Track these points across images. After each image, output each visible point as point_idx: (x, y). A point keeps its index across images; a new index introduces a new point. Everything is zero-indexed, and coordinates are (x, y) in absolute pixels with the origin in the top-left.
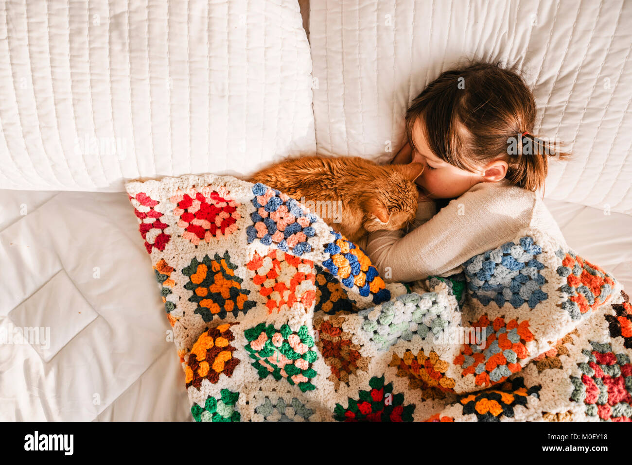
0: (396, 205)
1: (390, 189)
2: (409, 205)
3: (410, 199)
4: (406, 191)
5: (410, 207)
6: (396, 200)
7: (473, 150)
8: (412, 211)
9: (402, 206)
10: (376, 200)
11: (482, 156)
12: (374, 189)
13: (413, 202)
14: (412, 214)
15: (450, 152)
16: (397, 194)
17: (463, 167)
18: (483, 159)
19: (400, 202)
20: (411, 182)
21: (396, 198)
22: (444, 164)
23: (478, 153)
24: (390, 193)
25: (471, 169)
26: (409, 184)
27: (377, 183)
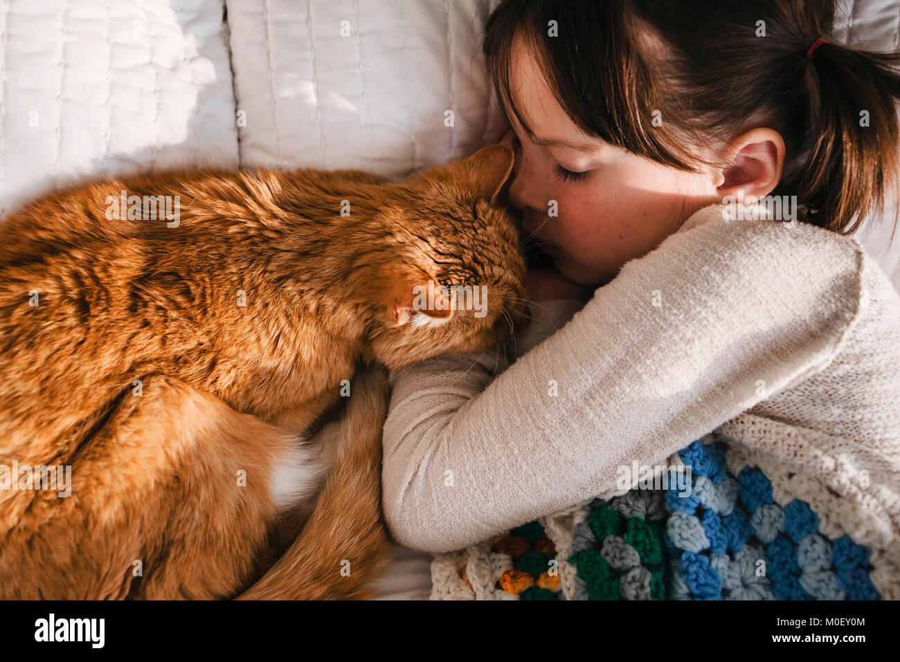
0: (459, 268)
1: (429, 229)
2: (497, 261)
3: (495, 245)
4: (476, 225)
5: (500, 265)
6: (452, 255)
7: (684, 97)
8: (509, 276)
9: (479, 268)
10: (397, 266)
11: (712, 113)
12: (382, 237)
13: (505, 253)
14: (513, 287)
15: (622, 108)
16: (450, 238)
17: (663, 157)
18: (716, 124)
19: (468, 258)
20: (488, 200)
21: (452, 249)
22: (608, 153)
23: (701, 105)
24: (432, 241)
25: (685, 159)
26: (483, 206)
27: (388, 221)
